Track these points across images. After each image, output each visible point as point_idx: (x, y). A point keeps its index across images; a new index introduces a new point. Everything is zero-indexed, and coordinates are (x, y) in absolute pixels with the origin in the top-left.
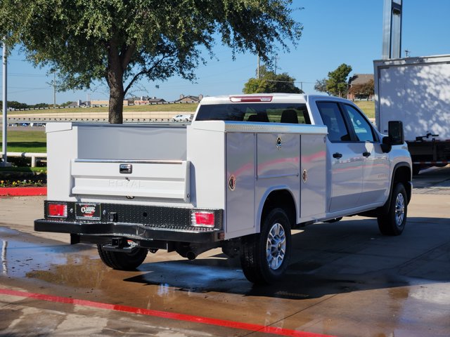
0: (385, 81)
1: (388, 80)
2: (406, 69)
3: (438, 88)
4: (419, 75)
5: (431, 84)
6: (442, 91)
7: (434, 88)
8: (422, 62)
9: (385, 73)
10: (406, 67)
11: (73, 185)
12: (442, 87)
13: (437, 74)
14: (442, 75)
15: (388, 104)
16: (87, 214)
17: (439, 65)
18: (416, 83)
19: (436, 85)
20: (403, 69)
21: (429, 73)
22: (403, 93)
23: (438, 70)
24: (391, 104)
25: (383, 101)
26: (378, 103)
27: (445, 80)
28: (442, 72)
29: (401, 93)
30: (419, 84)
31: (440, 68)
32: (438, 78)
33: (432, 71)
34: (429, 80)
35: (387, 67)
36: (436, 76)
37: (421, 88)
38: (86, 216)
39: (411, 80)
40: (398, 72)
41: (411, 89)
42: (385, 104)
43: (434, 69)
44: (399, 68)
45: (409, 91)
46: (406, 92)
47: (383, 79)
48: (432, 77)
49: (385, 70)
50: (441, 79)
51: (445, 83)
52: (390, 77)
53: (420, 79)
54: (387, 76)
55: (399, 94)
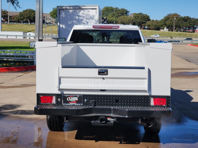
0: (63, 17)
1: (64, 16)
2: (73, 11)
3: (87, 21)
4: (79, 14)
5: (84, 19)
6: (89, 22)
7: (86, 20)
8: (80, 8)
9: (62, 13)
10: (73, 10)
11: (60, 83)
12: (89, 20)
13: (87, 14)
14: (90, 15)
15: (64, 27)
16: (71, 102)
17: (88, 10)
18: (77, 18)
19: (87, 19)
20: (71, 11)
21: (83, 14)
22: (71, 22)
23: (87, 12)
24: (65, 28)
25: (61, 26)
26: (59, 27)
27: (91, 17)
28: (90, 13)
29: (70, 22)
30: (79, 18)
31: (89, 11)
32: (87, 16)
33: (85, 13)
34: (84, 17)
35: (63, 10)
36: (86, 15)
37: (80, 20)
38: (71, 103)
39: (75, 16)
40: (69, 12)
41: (75, 20)
42: (62, 27)
43: (86, 12)
44: (69, 10)
45: (74, 21)
46: (73, 22)
47: (62, 15)
48: (84, 15)
49: (62, 11)
50: (89, 16)
51: (91, 18)
52: (65, 14)
53: (79, 16)
54: (63, 14)
55: (69, 23)
